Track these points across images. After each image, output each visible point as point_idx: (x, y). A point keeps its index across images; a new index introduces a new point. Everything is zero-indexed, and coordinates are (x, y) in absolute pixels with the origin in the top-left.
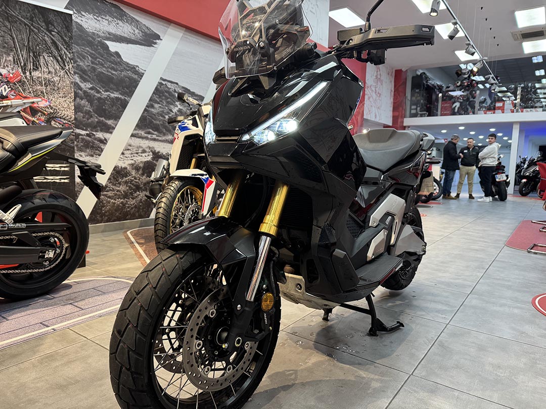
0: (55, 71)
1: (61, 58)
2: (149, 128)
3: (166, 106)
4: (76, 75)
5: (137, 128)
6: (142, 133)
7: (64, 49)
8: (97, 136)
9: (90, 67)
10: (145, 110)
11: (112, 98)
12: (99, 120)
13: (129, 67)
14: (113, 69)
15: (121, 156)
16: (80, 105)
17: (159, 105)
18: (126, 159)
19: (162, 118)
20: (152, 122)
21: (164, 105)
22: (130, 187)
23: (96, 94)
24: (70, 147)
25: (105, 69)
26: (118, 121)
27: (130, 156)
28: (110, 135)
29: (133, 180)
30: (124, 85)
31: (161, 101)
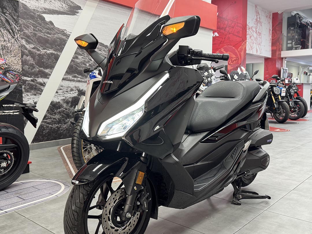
0: (8, 39)
1: (12, 31)
2: (75, 73)
3: (87, 57)
4: (23, 40)
5: (66, 74)
6: (70, 77)
7: (14, 24)
8: (38, 81)
9: (32, 34)
10: (72, 61)
11: (48, 54)
12: (40, 69)
13: (59, 31)
14: (48, 33)
15: (56, 94)
16: (26, 60)
17: (82, 56)
18: (59, 96)
19: (84, 66)
20: (77, 69)
21: (85, 56)
22: (62, 115)
23: (37, 52)
24: (19, 90)
25: (42, 34)
26: (53, 70)
27: (62, 94)
28: (47, 79)
29: (65, 111)
30: (56, 44)
31: (83, 54)
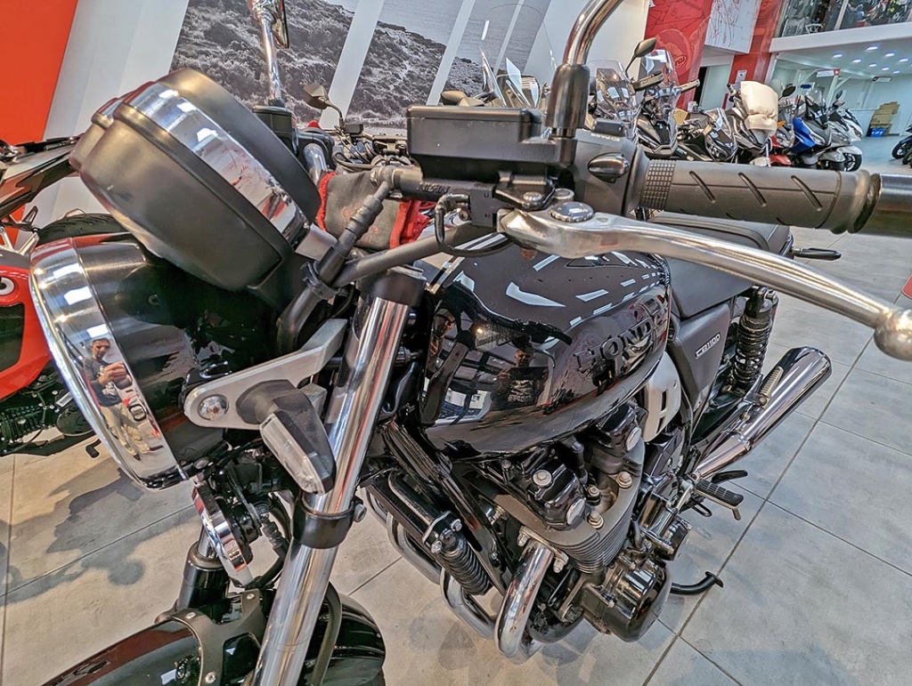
2: (367, 108)
3: (389, 69)
5: (350, 110)
6: (359, 115)
10: (360, 80)
11: (311, 67)
12: (297, 104)
13: (328, 10)
14: (304, 16)
17: (379, 69)
19: (384, 90)
20: (370, 98)
21: (386, 68)
23: (287, 64)
25: (292, 19)
30: (325, 42)
31: (381, 63)
